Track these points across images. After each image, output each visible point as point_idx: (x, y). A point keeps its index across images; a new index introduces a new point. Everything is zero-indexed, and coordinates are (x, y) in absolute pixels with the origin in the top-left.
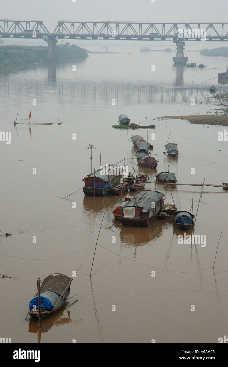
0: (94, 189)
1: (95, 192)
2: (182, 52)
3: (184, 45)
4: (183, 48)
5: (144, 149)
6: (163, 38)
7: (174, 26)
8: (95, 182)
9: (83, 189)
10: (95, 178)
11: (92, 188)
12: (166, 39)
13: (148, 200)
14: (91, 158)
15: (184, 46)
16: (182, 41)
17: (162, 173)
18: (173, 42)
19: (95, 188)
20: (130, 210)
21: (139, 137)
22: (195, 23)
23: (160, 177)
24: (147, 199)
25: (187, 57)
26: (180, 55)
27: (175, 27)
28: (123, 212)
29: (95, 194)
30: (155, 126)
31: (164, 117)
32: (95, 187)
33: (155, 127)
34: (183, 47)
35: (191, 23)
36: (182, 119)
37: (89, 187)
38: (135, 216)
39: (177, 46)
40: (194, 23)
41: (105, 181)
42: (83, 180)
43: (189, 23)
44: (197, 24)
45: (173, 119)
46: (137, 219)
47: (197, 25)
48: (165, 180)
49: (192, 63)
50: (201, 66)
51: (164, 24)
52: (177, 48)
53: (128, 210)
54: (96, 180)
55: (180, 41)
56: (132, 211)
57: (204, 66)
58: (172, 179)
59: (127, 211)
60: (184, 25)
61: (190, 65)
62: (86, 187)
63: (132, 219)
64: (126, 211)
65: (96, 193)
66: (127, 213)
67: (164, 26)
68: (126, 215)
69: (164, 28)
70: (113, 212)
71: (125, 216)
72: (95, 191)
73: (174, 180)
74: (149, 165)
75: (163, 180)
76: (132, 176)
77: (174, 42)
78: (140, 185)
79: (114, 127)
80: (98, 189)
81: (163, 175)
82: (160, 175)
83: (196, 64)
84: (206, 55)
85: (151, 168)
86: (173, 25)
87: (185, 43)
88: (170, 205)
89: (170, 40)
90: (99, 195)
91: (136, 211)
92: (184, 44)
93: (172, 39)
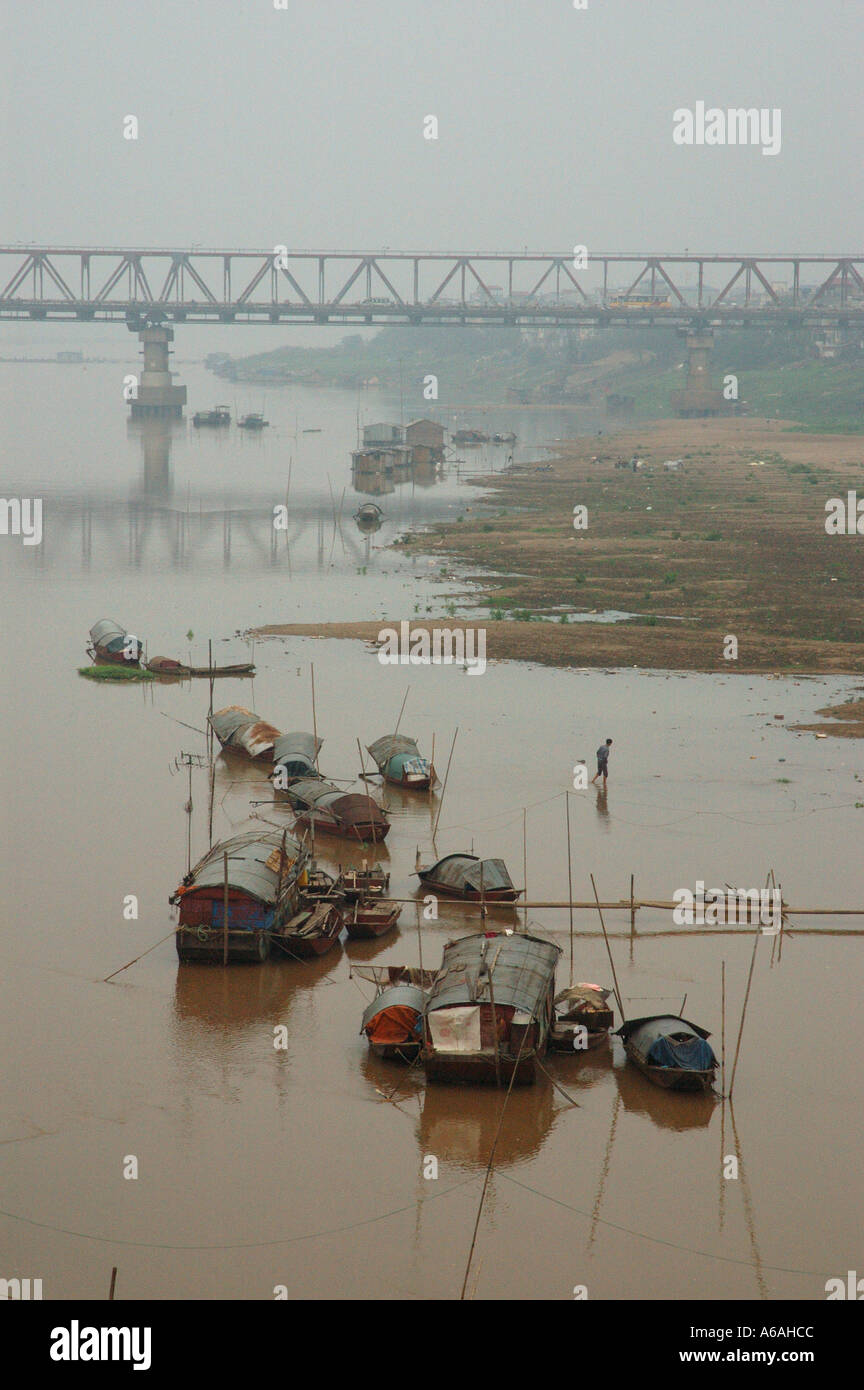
0: (223, 935)
1: (225, 948)
2: (164, 367)
3: (172, 340)
4: (166, 353)
5: (301, 763)
6: (86, 312)
7: (126, 263)
8: (226, 905)
9: (174, 938)
10: (226, 890)
11: (210, 930)
12: (98, 314)
13: (515, 972)
14: (189, 809)
15: (170, 344)
16: (164, 324)
17: (451, 861)
18: (124, 326)
19: (226, 931)
20: (459, 1019)
21: (243, 713)
22: (213, 252)
23: (444, 878)
24: (511, 970)
25: (185, 387)
26: (155, 380)
27: (132, 265)
28: (428, 1029)
29: (226, 955)
30: (253, 667)
31: (260, 631)
32: (226, 925)
33: (254, 671)
34: (165, 345)
35: (194, 251)
36: (340, 636)
37: (199, 930)
38: (484, 1044)
39: (142, 344)
40: (208, 252)
41: (267, 899)
42: (172, 901)
43: (189, 251)
44: (218, 255)
45: (302, 637)
46: (492, 1058)
47: (222, 259)
48: (469, 887)
49: (213, 410)
50: (253, 424)
51: (85, 257)
52: (142, 350)
53: (451, 1021)
54: (230, 900)
55: (153, 322)
56: (468, 1024)
57: (264, 420)
58: (499, 883)
59: (444, 1027)
60: (170, 258)
61: (207, 417)
62: (189, 930)
63: (473, 1057)
64: (442, 1024)
65: (231, 952)
66: (445, 1033)
67: (85, 263)
68: (441, 1044)
69: (85, 271)
70: (364, 1032)
71: (442, 1046)
72: (226, 944)
73: (504, 886)
74: (355, 827)
75: (463, 887)
76: (321, 875)
77: (132, 328)
78: (379, 913)
79: (84, 673)
80: (239, 937)
81: (459, 870)
82: (444, 869)
83: (227, 415)
84: (235, 379)
85: (368, 840)
86: (121, 258)
87: (172, 331)
88: (589, 993)
89: (112, 320)
90: (243, 960)
91: (483, 1023)
92: (170, 335)
93: (122, 315)
